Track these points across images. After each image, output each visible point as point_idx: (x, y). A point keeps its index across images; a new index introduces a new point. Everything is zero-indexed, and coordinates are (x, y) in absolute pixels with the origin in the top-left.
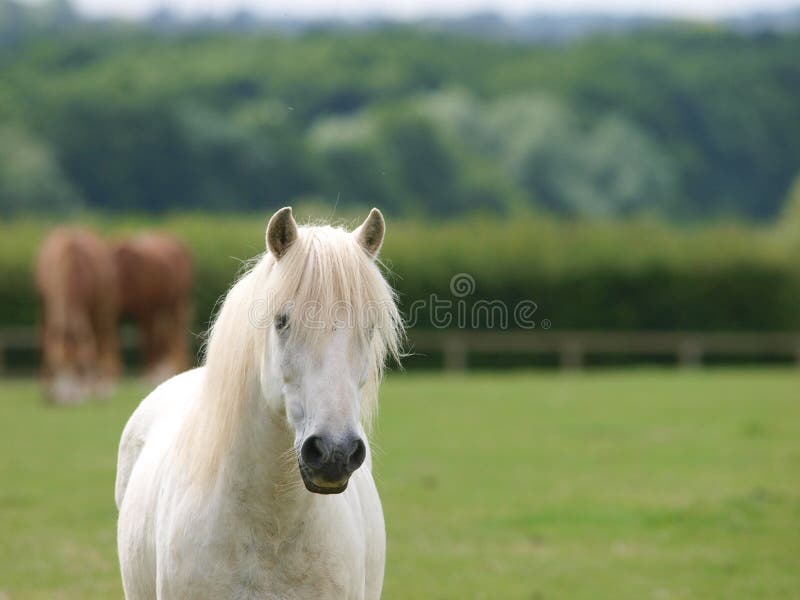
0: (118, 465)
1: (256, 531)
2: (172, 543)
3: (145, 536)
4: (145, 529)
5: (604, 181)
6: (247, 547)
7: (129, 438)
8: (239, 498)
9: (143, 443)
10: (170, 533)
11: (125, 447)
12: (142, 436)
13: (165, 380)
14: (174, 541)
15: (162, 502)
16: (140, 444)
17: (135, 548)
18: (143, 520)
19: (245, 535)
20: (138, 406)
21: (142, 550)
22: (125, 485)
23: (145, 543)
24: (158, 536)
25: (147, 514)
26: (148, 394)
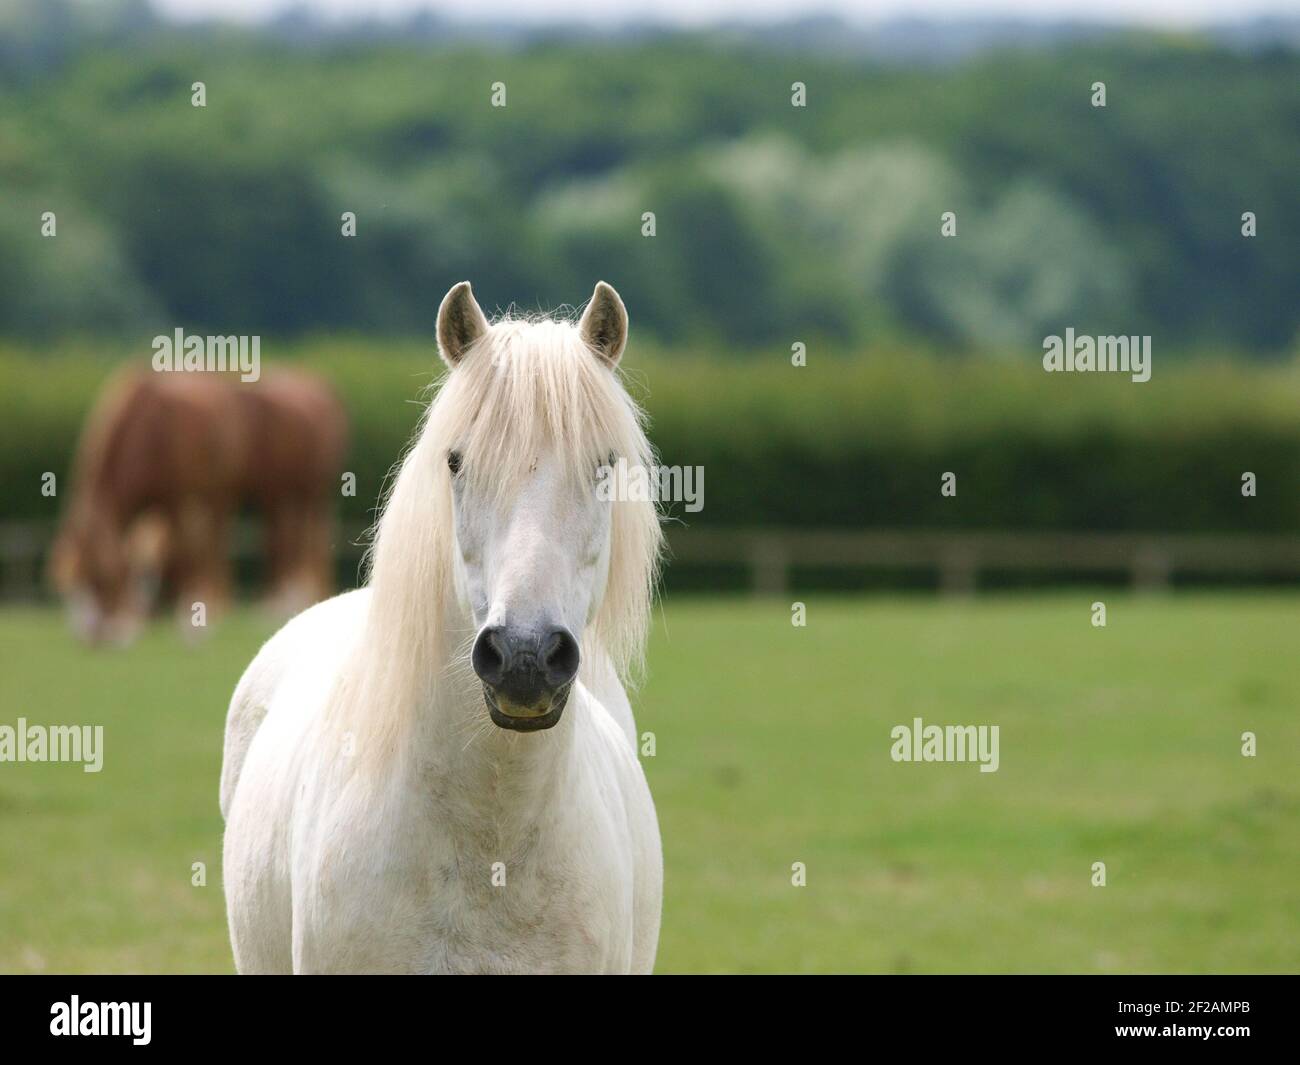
0: (225, 749)
1: (461, 845)
2: (320, 874)
3: (271, 863)
4: (272, 848)
5: (1012, 288)
6: (446, 873)
7: (243, 707)
8: (434, 792)
9: (266, 712)
10: (317, 857)
11: (236, 720)
12: (263, 702)
13: (300, 611)
14: (324, 868)
15: (302, 806)
16: (261, 715)
17: (254, 879)
18: (268, 836)
19: (444, 852)
20: (256, 652)
21: (265, 883)
22: (236, 780)
23: (272, 873)
24: (295, 859)
25: (275, 824)
26: (272, 633)
